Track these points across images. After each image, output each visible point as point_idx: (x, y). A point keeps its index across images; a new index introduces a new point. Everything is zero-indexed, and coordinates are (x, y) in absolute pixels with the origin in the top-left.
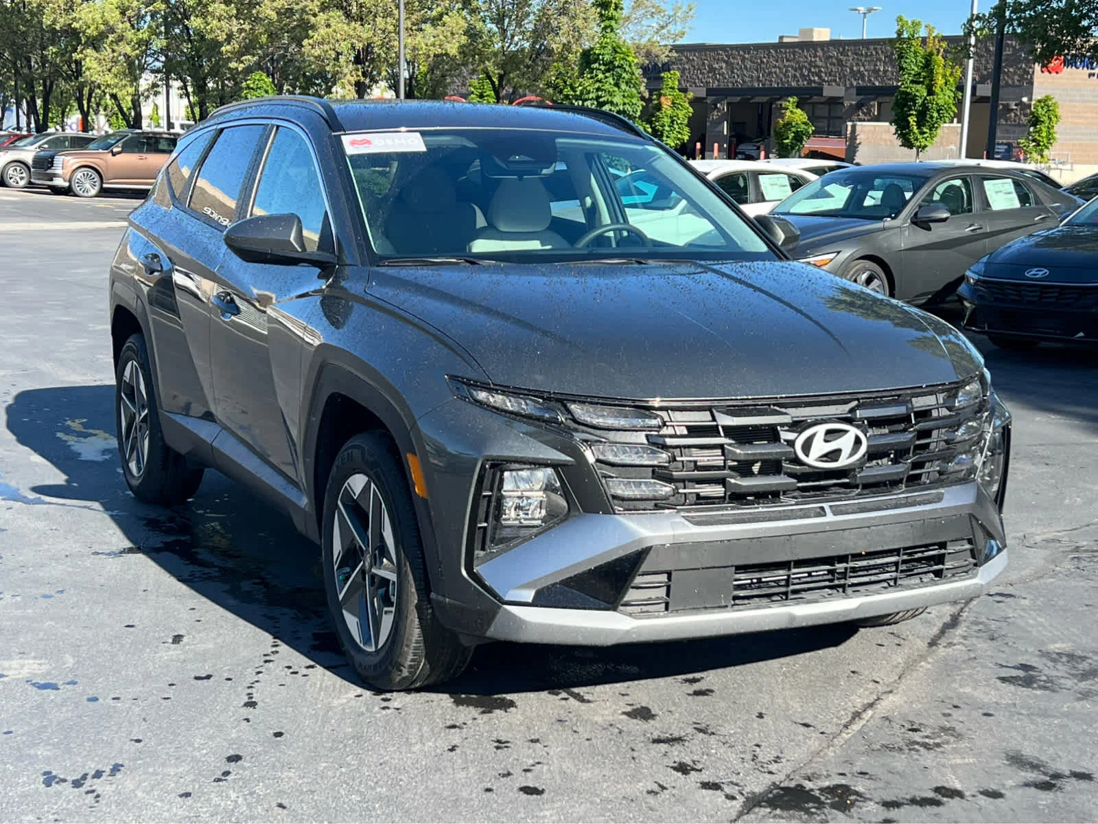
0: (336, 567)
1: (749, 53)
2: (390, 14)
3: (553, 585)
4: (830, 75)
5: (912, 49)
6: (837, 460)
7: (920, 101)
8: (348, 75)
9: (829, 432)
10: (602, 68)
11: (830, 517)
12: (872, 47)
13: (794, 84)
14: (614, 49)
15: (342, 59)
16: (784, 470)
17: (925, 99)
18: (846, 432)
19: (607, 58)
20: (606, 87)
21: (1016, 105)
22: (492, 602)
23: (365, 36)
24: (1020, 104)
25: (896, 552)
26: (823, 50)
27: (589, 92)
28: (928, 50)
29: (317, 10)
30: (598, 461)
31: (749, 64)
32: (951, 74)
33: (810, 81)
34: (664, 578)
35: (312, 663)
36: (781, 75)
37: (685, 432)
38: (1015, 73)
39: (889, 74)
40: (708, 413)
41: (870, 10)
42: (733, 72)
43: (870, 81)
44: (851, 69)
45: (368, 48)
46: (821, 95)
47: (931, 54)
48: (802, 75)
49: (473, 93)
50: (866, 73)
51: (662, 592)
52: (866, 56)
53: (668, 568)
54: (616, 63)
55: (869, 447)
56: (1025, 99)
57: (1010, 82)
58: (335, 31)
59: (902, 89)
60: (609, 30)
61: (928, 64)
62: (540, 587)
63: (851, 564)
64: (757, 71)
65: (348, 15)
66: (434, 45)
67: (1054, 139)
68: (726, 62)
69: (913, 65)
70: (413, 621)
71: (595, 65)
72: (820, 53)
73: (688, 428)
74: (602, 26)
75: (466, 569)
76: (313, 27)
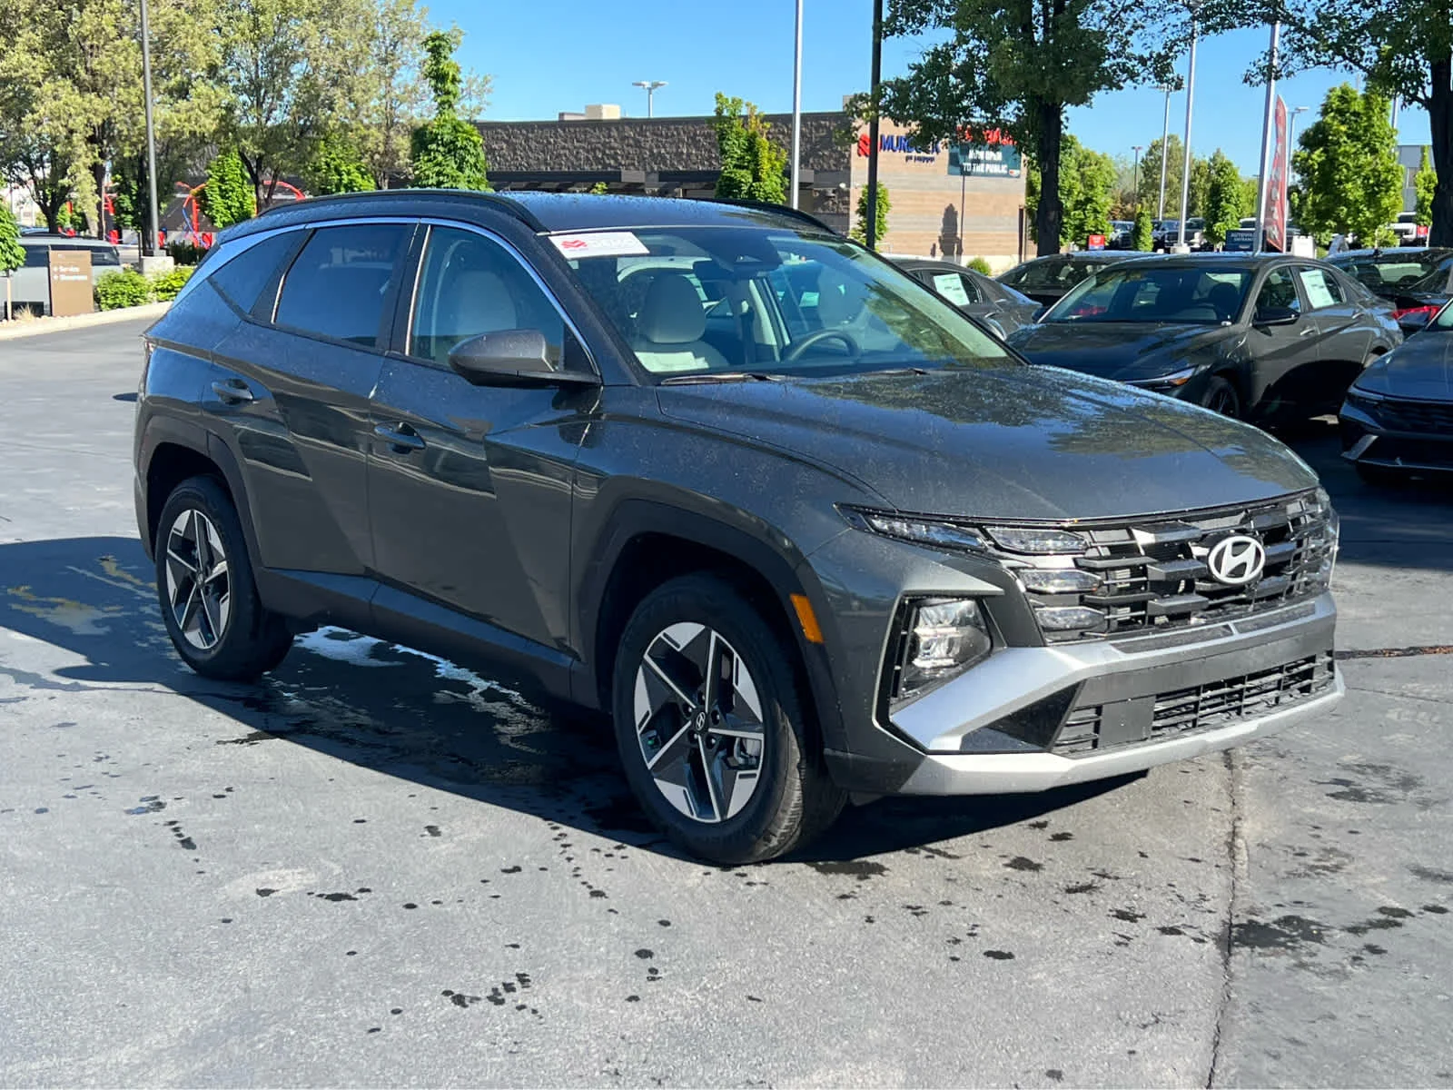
0: (639, 732)
1: (533, 132)
2: (134, 83)
3: (979, 730)
4: (627, 158)
5: (734, 130)
6: (1242, 575)
7: (745, 188)
8: (83, 157)
9: (1236, 545)
10: (441, 149)
11: (1237, 636)
12: (672, 127)
13: (587, 168)
14: (454, 127)
15: (75, 137)
16: (1197, 588)
17: (752, 186)
18: (1248, 544)
19: (446, 138)
20: (448, 170)
21: (834, 192)
22: (914, 753)
23: (102, 109)
24: (838, 190)
25: (1280, 670)
26: (617, 129)
27: (428, 177)
28: (750, 131)
29: (41, 79)
30: (1029, 590)
31: (533, 145)
32: (777, 159)
33: (605, 166)
34: (1092, 713)
35: (619, 844)
36: (572, 158)
37: (1108, 553)
38: (831, 157)
39: (694, 158)
40: (1125, 531)
41: (655, 85)
42: (515, 154)
43: (672, 165)
44: (651, 151)
45: (107, 124)
46: (620, 181)
47: (754, 136)
48: (595, 157)
49: (211, 176)
50: (668, 156)
51: (1090, 729)
52: (667, 137)
53: (1097, 703)
54: (459, 144)
55: (1267, 558)
56: (843, 186)
57: (826, 166)
58: (67, 104)
59: (726, 174)
60: (447, 106)
61: (751, 147)
62: (966, 732)
63: (1248, 684)
64: (543, 152)
65: (77, 82)
66: (188, 120)
67: (885, 229)
68: (506, 142)
69: (735, 147)
70: (793, 783)
71: (434, 146)
72: (614, 133)
73: (1110, 548)
74: (439, 100)
75: (878, 720)
76: (38, 99)
